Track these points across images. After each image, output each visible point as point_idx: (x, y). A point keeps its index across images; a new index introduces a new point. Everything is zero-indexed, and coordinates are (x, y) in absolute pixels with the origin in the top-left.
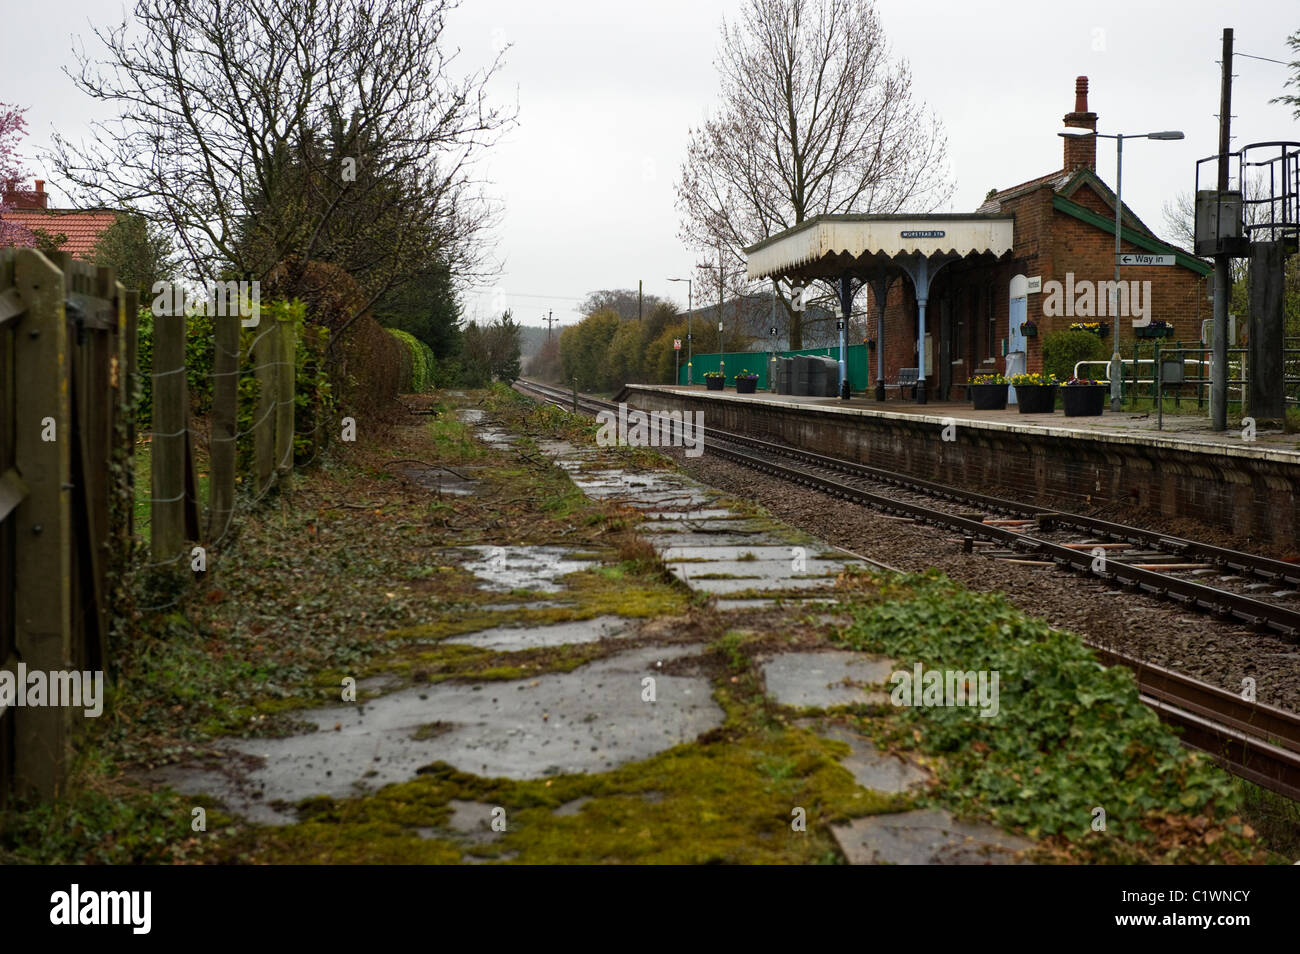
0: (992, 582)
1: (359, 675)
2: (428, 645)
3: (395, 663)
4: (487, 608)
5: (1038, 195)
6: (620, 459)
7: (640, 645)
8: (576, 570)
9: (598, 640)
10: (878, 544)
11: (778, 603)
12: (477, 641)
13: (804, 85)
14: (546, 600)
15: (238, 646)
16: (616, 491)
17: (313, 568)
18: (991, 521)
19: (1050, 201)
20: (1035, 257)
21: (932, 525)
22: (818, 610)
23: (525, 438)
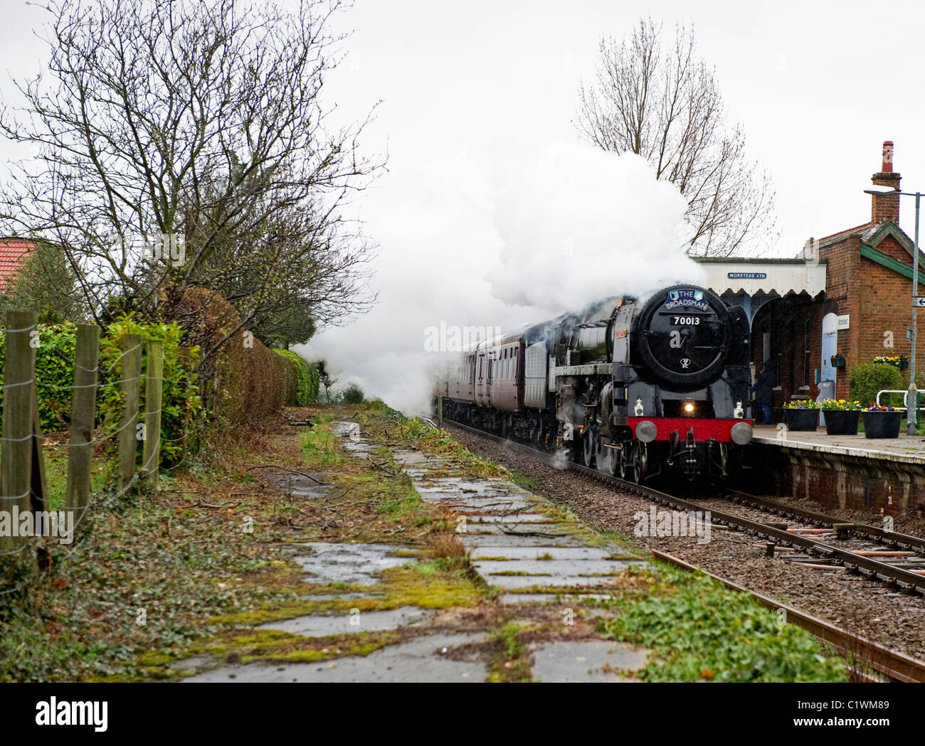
0: (786, 583)
1: (179, 656)
2: (244, 630)
3: (213, 646)
4: (304, 598)
5: (848, 243)
6: (461, 468)
7: (431, 633)
8: (394, 565)
9: (396, 627)
10: (692, 548)
11: (558, 598)
12: (289, 627)
13: (651, 143)
14: (360, 592)
15: (74, 629)
16: (448, 496)
17: (157, 560)
18: (795, 529)
19: (858, 249)
20: (845, 298)
21: (742, 531)
22: (591, 604)
23: (385, 448)
